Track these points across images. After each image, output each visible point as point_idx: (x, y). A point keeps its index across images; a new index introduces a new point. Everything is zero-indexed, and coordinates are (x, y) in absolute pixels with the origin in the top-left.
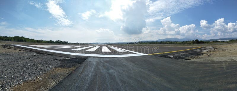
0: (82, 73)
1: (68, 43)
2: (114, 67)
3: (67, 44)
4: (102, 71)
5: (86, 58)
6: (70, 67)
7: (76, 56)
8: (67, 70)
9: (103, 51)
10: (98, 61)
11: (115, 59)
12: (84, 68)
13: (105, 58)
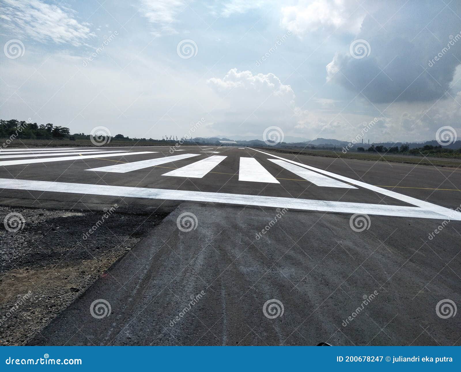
0: (148, 277)
1: (72, 133)
2: (300, 257)
3: (67, 141)
4: (243, 269)
5: (166, 209)
6: (86, 256)
7: (117, 200)
8: (73, 272)
9: (244, 176)
10: (223, 223)
11: (301, 217)
12: (157, 257)
13: (252, 212)
